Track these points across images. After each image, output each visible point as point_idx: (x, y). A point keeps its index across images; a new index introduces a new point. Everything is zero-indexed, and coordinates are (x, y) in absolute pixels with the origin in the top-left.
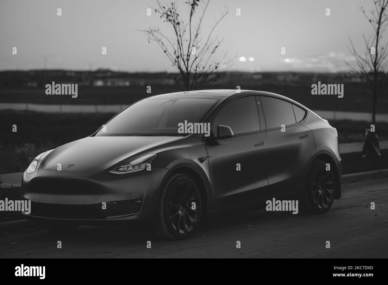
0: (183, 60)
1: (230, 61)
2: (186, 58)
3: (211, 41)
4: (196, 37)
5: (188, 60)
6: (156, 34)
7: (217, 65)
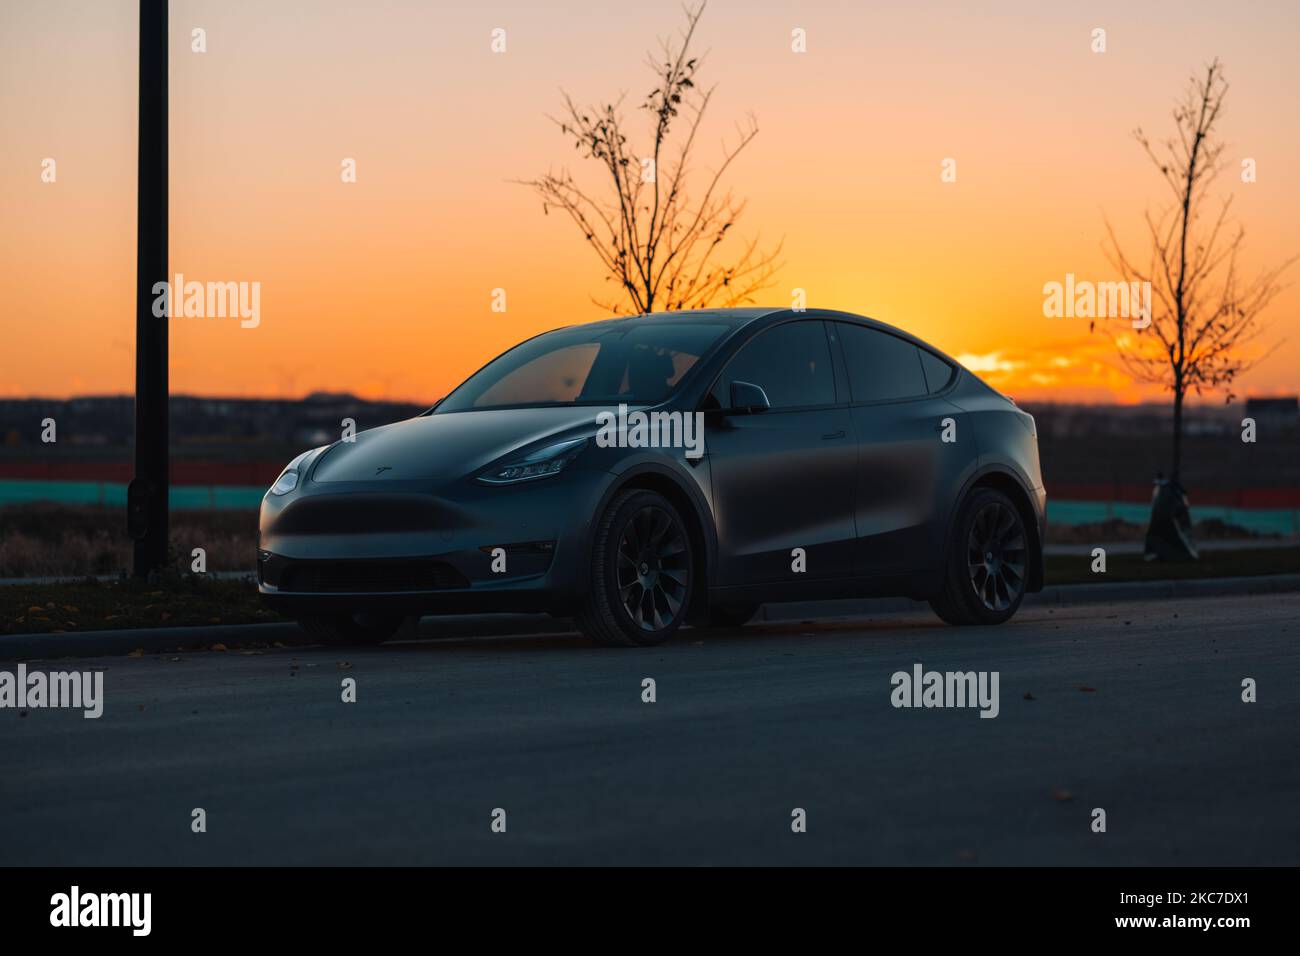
0: (637, 261)
1: (762, 264)
2: (646, 256)
3: (712, 209)
4: (673, 198)
5: (650, 261)
6: (563, 191)
7: (728, 276)
